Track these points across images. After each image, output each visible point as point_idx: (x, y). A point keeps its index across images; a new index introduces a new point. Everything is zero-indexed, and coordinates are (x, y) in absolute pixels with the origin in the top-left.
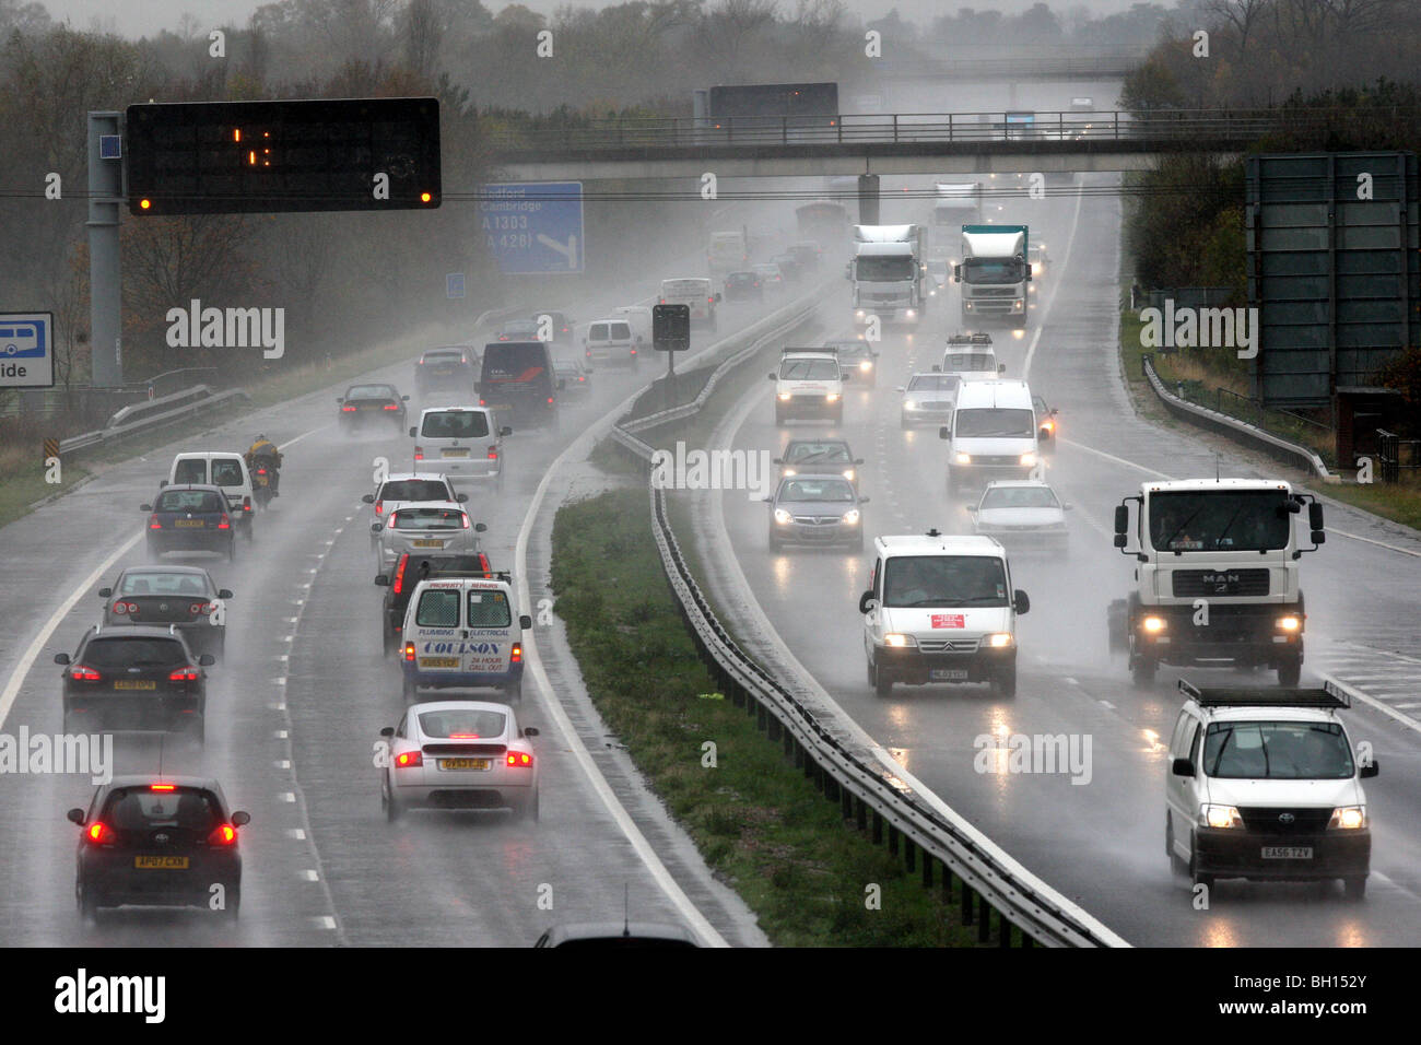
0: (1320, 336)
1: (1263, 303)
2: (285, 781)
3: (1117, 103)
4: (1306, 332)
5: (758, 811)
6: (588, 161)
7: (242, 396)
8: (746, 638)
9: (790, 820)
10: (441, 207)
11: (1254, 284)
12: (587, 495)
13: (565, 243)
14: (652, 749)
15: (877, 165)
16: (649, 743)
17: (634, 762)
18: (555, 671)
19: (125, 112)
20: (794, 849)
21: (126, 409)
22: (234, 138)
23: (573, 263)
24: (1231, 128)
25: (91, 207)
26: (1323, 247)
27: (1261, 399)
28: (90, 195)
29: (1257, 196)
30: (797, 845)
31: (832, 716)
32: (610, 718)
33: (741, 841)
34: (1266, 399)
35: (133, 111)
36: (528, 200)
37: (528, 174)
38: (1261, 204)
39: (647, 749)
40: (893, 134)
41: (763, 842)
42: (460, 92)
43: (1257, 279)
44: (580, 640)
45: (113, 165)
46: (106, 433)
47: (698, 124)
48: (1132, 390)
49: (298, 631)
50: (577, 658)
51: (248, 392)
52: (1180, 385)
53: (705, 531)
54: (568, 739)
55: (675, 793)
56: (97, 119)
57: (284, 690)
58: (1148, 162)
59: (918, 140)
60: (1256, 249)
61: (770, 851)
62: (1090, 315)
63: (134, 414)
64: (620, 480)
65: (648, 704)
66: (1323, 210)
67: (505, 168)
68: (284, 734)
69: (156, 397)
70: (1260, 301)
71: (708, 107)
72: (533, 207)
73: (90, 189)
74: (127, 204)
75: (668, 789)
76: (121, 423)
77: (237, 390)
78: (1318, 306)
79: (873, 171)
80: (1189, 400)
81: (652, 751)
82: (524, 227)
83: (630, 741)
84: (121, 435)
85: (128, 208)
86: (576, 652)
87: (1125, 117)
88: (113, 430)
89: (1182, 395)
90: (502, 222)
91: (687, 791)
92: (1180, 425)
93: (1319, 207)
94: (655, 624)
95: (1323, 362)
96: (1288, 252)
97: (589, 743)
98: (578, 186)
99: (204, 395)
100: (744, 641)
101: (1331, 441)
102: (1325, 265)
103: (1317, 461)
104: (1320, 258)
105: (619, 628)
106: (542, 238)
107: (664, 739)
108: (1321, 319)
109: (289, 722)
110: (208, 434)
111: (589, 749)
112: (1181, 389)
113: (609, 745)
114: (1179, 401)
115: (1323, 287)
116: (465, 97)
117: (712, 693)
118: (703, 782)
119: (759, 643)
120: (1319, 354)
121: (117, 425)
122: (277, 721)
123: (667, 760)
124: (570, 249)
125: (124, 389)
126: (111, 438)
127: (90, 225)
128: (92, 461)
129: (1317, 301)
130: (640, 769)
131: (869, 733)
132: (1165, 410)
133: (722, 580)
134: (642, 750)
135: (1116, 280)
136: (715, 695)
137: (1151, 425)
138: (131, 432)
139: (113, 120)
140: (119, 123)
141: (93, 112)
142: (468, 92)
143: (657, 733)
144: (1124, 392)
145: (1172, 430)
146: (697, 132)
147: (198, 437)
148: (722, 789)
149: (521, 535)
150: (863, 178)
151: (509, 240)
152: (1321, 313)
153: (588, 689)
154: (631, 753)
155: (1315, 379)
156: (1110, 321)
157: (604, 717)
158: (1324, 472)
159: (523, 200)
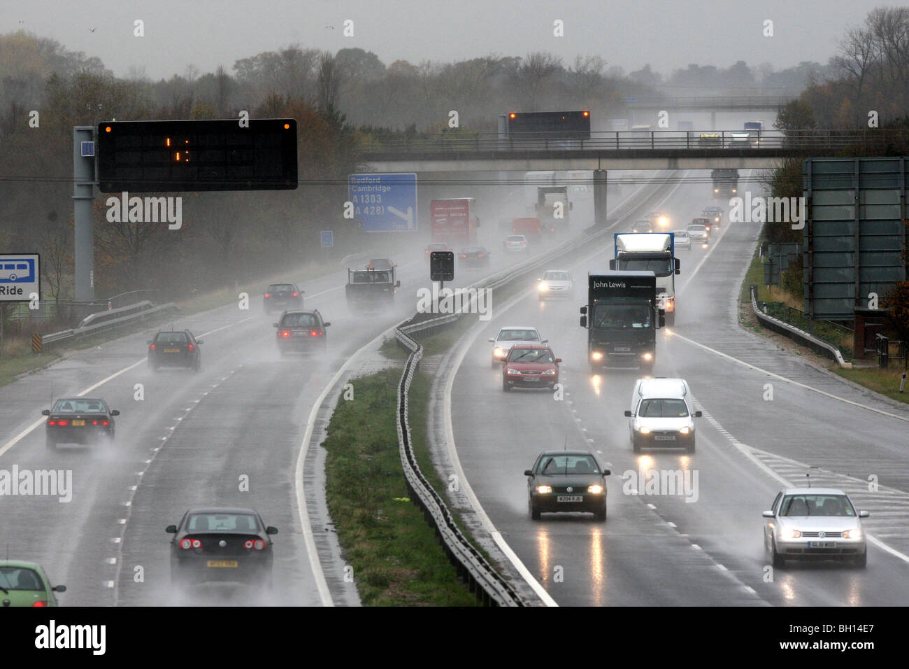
0: (849, 274)
1: (813, 253)
2: (114, 550)
3: (774, 125)
4: (840, 272)
5: (406, 571)
6: (422, 160)
7: (175, 308)
8: (438, 463)
9: (422, 577)
10: (298, 188)
11: (807, 240)
12: (371, 372)
13: (406, 213)
14: (352, 532)
15: (605, 163)
16: (352, 528)
17: (339, 541)
18: (310, 483)
19: (97, 127)
20: (421, 595)
21: (92, 315)
22: (166, 143)
23: (410, 225)
24: (831, 142)
25: (75, 187)
26: (851, 218)
27: (811, 314)
28: (75, 180)
29: (810, 184)
30: (423, 593)
31: (474, 512)
32: (334, 512)
33: (388, 590)
34: (815, 314)
35: (102, 127)
36: (382, 184)
37: (382, 168)
38: (813, 190)
39: (349, 531)
40: (616, 144)
41: (401, 591)
42: (340, 116)
43: (809, 238)
44: (331, 463)
45: (89, 161)
46: (76, 331)
47: (501, 137)
48: (741, 308)
49: (156, 457)
50: (327, 474)
51: (179, 306)
52: (765, 305)
53: (437, 395)
54: (303, 525)
55: (357, 560)
56: (78, 131)
57: (133, 494)
58: (778, 163)
59: (632, 148)
60: (809, 218)
61: (404, 597)
62: (733, 260)
63: (96, 319)
64: (394, 363)
65: (359, 504)
66: (851, 194)
67: (367, 164)
68: (123, 521)
69: (113, 308)
70: (810, 252)
71: (508, 126)
72: (386, 189)
73: (75, 176)
74: (98, 185)
75: (354, 557)
76: (87, 325)
77: (172, 304)
78: (848, 255)
79: (602, 168)
80: (769, 315)
81: (351, 533)
82: (379, 201)
83: (340, 527)
84: (87, 332)
85: (98, 188)
86: (327, 471)
87: (780, 134)
88: (82, 329)
89: (766, 312)
90: (365, 199)
91: (365, 558)
92: (764, 331)
93: (849, 192)
94: (383, 454)
95: (851, 291)
96: (831, 221)
97: (315, 529)
98: (414, 176)
99: (150, 307)
100: (436, 465)
101: (850, 341)
102: (852, 228)
103: (838, 353)
104: (850, 224)
105: (361, 456)
106: (391, 209)
107: (361, 526)
108: (850, 263)
109: (129, 514)
110: (148, 332)
111: (313, 532)
112: (765, 308)
113: (327, 530)
114: (764, 315)
115: (851, 243)
116: (343, 119)
117: (402, 497)
118: (377, 553)
119: (444, 466)
120: (849, 285)
121: (86, 326)
122: (122, 512)
123: (359, 539)
124: (408, 216)
125: (95, 303)
126: (80, 334)
127: (75, 199)
128: (65, 349)
129: (847, 252)
130: (341, 545)
131: (494, 523)
132: (757, 321)
133: (436, 426)
134: (345, 533)
135: (757, 238)
136: (404, 499)
137: (745, 330)
138: (96, 330)
139: (90, 132)
140: (94, 132)
141: (77, 127)
142: (345, 115)
143: (358, 522)
144: (737, 309)
145: (758, 334)
146: (499, 142)
147: (141, 333)
148: (389, 557)
149: (320, 398)
150: (597, 172)
151: (370, 210)
152: (850, 259)
153: (327, 494)
154: (339, 535)
155: (846, 301)
156: (744, 264)
157: (330, 511)
158: (841, 361)
159: (378, 184)
